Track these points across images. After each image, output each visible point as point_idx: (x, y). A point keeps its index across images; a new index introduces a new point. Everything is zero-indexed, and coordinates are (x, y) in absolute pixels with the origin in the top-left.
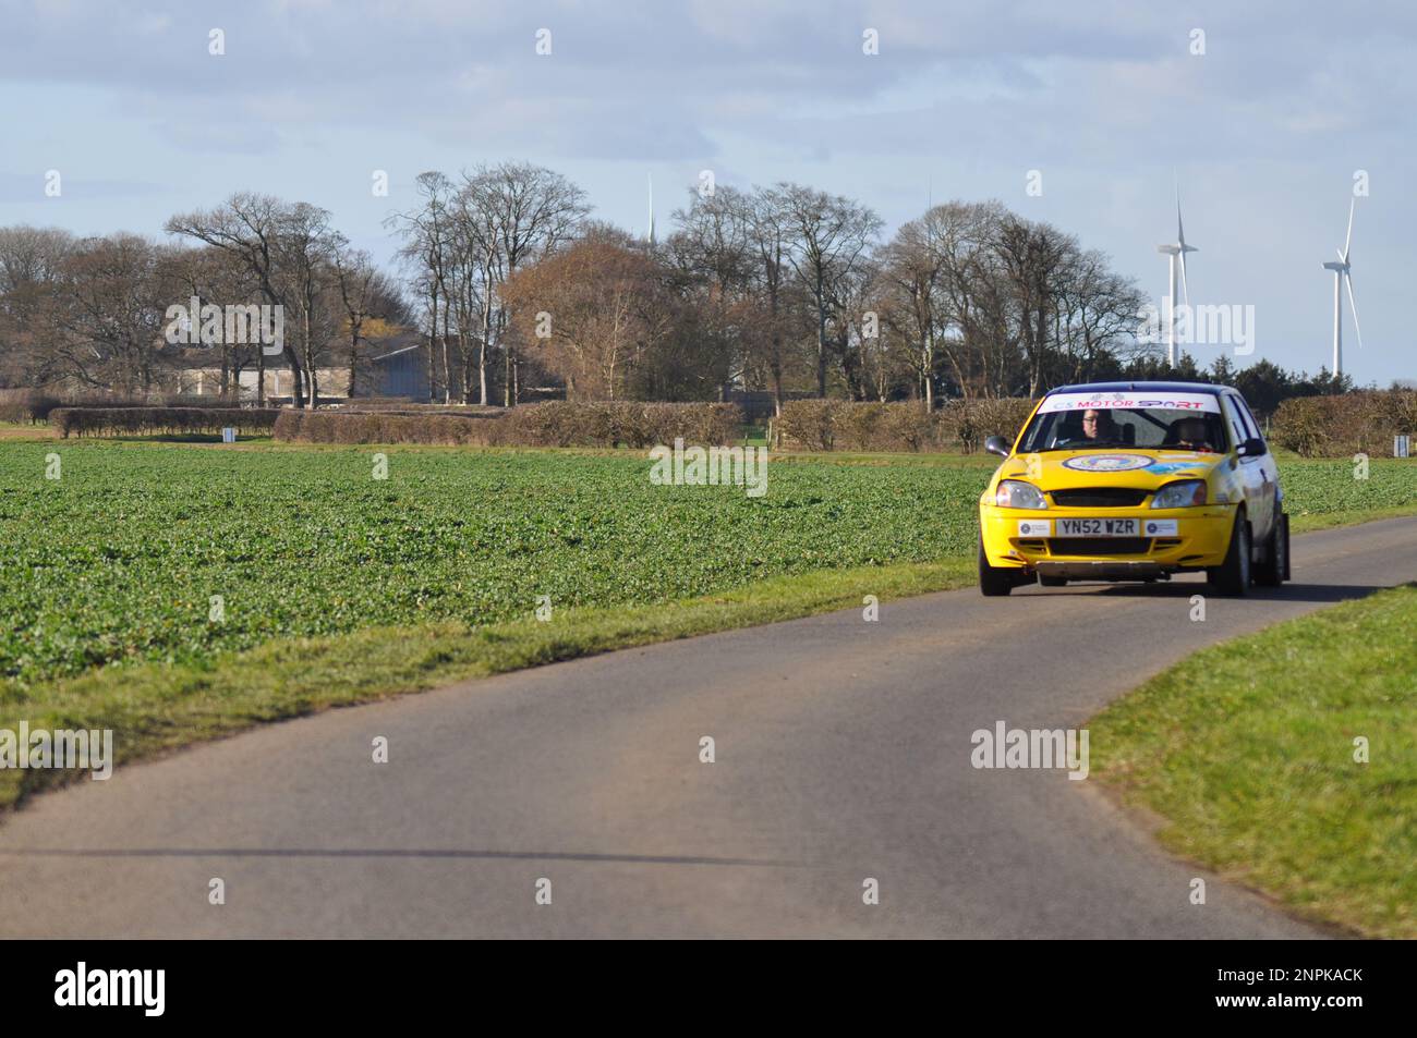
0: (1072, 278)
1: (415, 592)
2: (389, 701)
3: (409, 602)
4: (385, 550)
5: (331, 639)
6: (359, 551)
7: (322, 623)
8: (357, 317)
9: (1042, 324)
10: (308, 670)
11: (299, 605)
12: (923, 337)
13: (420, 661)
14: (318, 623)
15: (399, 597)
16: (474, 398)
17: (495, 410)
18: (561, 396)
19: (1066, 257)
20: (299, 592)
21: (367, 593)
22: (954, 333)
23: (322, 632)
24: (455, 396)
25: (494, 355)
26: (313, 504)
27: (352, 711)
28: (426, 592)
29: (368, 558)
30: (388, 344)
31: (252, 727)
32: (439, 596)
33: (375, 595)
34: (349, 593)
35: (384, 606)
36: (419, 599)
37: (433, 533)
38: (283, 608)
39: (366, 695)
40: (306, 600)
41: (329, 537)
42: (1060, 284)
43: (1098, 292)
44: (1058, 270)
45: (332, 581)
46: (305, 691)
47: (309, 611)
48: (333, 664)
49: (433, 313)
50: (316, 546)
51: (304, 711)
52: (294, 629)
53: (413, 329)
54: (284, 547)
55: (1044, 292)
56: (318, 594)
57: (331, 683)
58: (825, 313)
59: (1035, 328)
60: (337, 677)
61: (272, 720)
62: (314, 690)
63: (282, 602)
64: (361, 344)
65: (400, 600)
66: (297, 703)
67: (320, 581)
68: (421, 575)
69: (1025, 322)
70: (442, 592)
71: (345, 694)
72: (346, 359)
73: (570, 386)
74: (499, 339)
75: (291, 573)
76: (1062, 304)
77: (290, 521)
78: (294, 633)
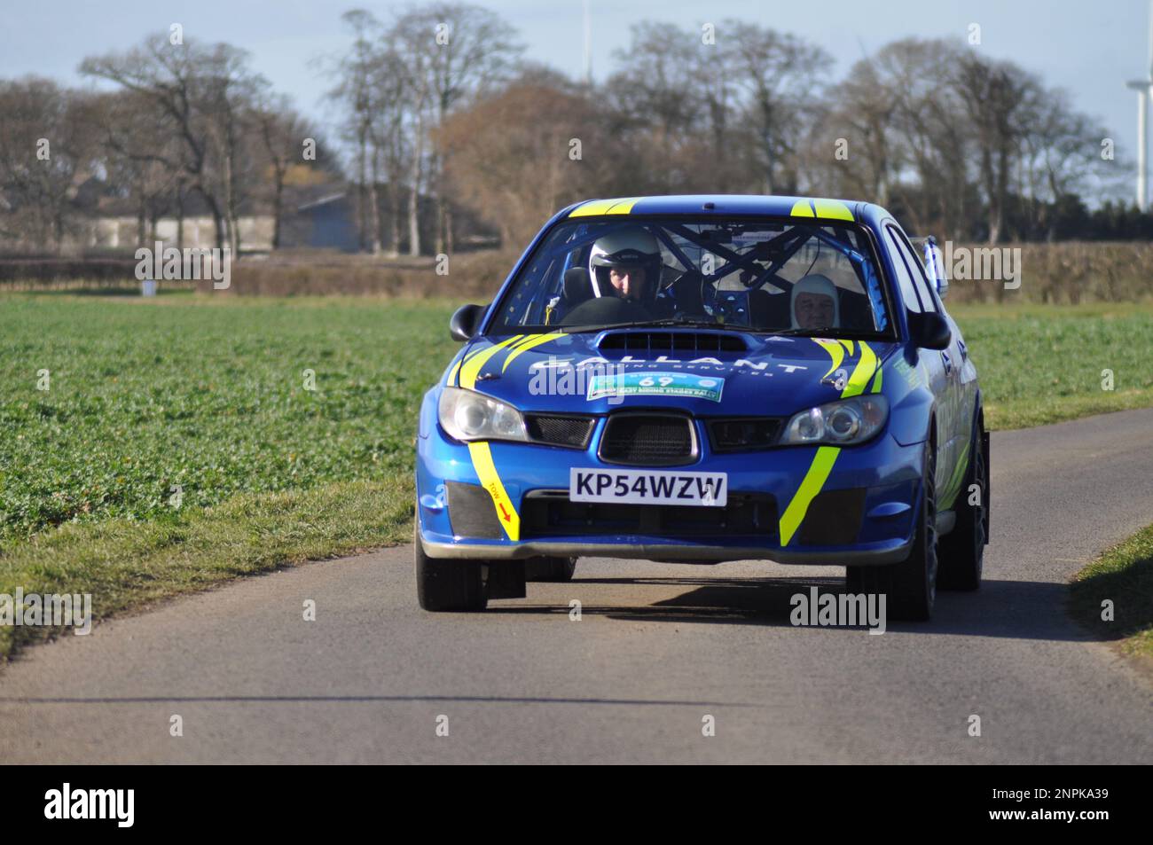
0: (1035, 117)
1: (369, 448)
2: (366, 554)
3: (364, 457)
4: (330, 407)
5: (292, 494)
6: (303, 408)
7: (279, 479)
8: (282, 165)
9: (1004, 166)
10: (280, 524)
11: (252, 462)
12: (877, 181)
13: (392, 515)
14: (275, 479)
15: (354, 452)
16: (405, 248)
17: (427, 261)
18: (497, 245)
19: (1029, 95)
20: (248, 449)
21: (319, 450)
22: (910, 177)
23: (280, 488)
24: (386, 246)
25: (426, 205)
26: (247, 358)
27: (330, 563)
28: (380, 447)
29: (312, 415)
30: (313, 192)
31: (232, 580)
32: (394, 451)
33: (329, 451)
34: (301, 450)
35: (340, 461)
36: (375, 455)
37: (379, 389)
38: (236, 464)
39: (343, 548)
40: (259, 457)
41: (270, 393)
42: (1023, 123)
43: (1063, 131)
44: (1021, 108)
45: (279, 438)
46: (280, 544)
47: (263, 468)
48: (303, 518)
49: (361, 158)
50: (259, 402)
51: (281, 564)
52: (251, 485)
53: (339, 176)
54: (225, 404)
55: (1006, 133)
56: (269, 450)
57: (306, 536)
58: (773, 156)
59: (996, 170)
60: (312, 531)
61: (251, 573)
62: (290, 544)
63: (234, 458)
64: (285, 192)
65: (356, 456)
66: (274, 557)
67: (267, 437)
68: (372, 432)
69: (986, 164)
70: (396, 447)
71: (320, 547)
72: (269, 208)
73: (506, 235)
74: (432, 186)
75: (236, 430)
76: (1025, 144)
77: (225, 376)
78: (253, 489)
